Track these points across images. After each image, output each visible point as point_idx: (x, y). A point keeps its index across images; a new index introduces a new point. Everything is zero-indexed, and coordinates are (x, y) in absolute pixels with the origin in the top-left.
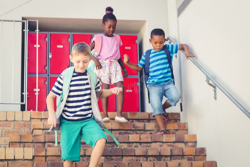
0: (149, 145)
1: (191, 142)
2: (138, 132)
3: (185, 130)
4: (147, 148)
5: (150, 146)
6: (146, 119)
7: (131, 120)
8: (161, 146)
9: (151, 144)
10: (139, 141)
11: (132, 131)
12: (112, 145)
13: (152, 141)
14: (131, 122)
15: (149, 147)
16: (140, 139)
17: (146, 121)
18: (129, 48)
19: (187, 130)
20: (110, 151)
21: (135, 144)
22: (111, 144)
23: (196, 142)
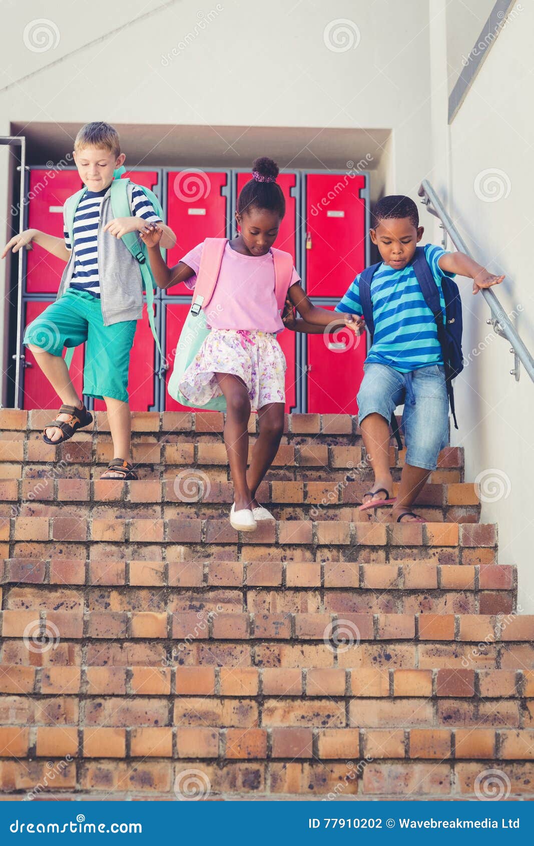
0: (331, 512)
1: (461, 507)
2: (308, 473)
3: (455, 469)
4: (316, 523)
5: (336, 516)
6: (343, 436)
7: (299, 439)
8: (370, 516)
9: (337, 512)
10: (301, 501)
11: (292, 470)
12: (220, 511)
13: (341, 502)
14: (298, 443)
15: (333, 519)
16: (306, 494)
17: (345, 440)
18: (340, 214)
19: (462, 469)
20: (202, 530)
21: (290, 510)
22: (217, 509)
23: (478, 507)
